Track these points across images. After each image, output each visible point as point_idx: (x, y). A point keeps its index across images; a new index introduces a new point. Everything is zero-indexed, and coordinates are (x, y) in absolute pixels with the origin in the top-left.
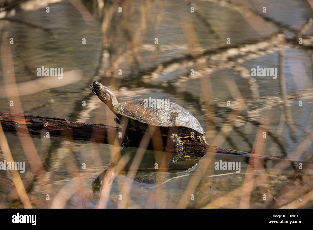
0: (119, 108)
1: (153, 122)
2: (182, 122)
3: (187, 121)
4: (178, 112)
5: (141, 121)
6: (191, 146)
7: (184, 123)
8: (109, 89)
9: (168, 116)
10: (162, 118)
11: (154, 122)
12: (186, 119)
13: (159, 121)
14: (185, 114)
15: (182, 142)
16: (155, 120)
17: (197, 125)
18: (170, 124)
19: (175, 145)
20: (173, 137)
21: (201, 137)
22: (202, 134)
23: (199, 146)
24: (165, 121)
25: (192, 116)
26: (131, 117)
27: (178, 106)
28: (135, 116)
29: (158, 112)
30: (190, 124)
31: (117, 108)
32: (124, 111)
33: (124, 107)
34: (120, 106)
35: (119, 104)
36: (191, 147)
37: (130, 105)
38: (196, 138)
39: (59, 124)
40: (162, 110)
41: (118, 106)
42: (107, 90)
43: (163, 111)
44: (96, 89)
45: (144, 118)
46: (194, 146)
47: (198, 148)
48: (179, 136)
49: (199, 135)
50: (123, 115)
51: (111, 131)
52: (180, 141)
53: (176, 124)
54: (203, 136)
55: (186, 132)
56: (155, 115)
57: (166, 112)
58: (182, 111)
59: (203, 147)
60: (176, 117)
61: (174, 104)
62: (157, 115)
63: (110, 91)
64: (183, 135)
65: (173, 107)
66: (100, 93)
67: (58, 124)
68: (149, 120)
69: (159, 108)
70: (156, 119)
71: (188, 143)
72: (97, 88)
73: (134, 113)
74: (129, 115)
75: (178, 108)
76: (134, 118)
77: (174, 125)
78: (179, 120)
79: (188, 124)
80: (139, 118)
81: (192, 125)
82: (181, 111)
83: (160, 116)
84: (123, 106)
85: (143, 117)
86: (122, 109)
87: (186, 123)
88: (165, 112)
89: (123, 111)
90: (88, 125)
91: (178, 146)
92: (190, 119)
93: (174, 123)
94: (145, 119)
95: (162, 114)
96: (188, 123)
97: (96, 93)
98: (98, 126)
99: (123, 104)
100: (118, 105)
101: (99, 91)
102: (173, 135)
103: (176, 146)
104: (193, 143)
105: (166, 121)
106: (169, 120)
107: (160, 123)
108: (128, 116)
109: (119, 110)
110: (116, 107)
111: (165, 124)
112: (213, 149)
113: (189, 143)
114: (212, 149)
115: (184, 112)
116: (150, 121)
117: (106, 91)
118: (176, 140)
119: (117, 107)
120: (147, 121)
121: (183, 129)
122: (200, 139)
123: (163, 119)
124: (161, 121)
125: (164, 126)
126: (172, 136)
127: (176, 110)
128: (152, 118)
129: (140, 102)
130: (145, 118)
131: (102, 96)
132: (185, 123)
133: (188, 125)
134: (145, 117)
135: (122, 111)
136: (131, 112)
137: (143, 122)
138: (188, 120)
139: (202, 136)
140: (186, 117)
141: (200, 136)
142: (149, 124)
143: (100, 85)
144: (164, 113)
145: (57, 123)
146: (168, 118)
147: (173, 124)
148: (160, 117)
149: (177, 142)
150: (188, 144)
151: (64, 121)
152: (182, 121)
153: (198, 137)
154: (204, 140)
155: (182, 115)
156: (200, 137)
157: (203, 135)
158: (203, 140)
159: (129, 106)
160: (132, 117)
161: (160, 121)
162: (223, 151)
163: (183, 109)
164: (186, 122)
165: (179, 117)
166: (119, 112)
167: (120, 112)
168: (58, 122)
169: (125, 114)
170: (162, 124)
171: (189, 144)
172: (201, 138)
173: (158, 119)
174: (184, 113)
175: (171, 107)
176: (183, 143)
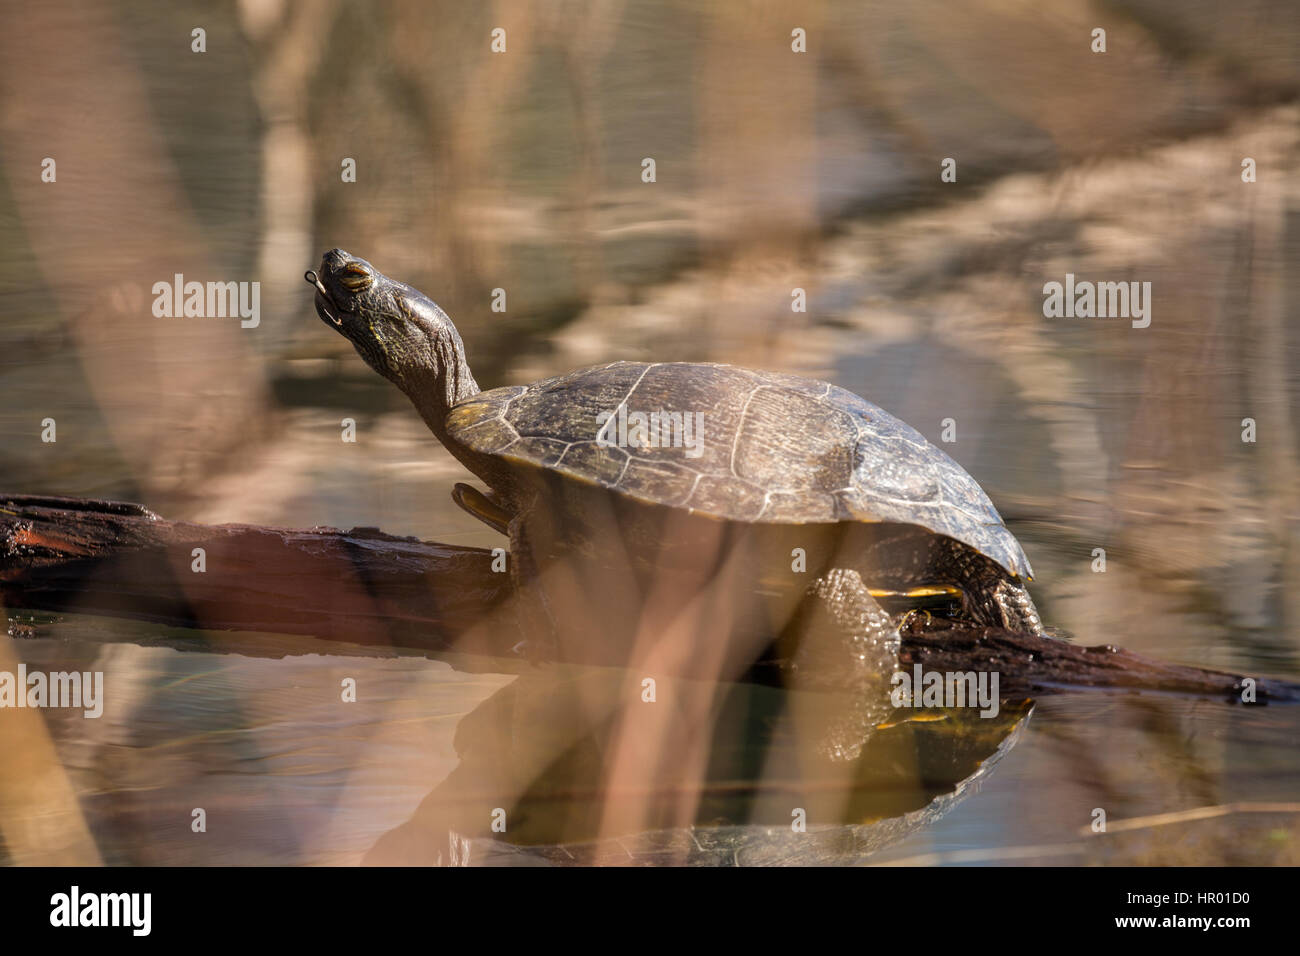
0: (485, 418)
1: (708, 500)
2: (891, 500)
3: (919, 492)
4: (861, 434)
5: (630, 492)
6: (946, 650)
7: (900, 502)
8: (426, 299)
9: (798, 462)
10: (763, 473)
11: (713, 496)
12: (914, 481)
13: (743, 492)
14: (906, 451)
15: (892, 623)
16: (718, 483)
17: (979, 518)
18: (815, 510)
19: (852, 641)
20: (834, 591)
21: (1010, 593)
22: (1013, 574)
23: (999, 650)
24: (781, 492)
25: (945, 466)
26: (567, 471)
27: (859, 403)
28: (590, 461)
29: (738, 434)
30: (937, 511)
31: (473, 419)
32: (522, 434)
33: (519, 410)
34: (495, 405)
35: (488, 394)
36: (948, 656)
37: (555, 396)
38: (979, 603)
39: (103, 537)
40: (758, 425)
41: (478, 405)
42: (413, 305)
43: (765, 430)
44: (339, 295)
45: (649, 474)
46: (970, 646)
47: (995, 657)
48: (870, 584)
49: (997, 584)
50: (518, 455)
51: (434, 569)
52: (881, 617)
53: (851, 510)
54: (1020, 588)
55: (915, 561)
56: (719, 452)
57: (784, 433)
58: (887, 431)
59: (1028, 652)
60: (849, 464)
61: (834, 391)
62: (727, 451)
63: (430, 306)
64: (894, 578)
65: (830, 408)
66: (367, 318)
67: (97, 536)
68: (683, 487)
69: (744, 413)
70: (727, 478)
71: (925, 628)
72: (350, 292)
73: (588, 445)
74: (555, 459)
75: (861, 415)
76: (588, 473)
77: (839, 513)
78: (871, 488)
79: (926, 508)
80: (618, 476)
81: (954, 519)
82: (880, 433)
83: (752, 457)
84: (515, 404)
85: (646, 464)
86: (504, 421)
87: (916, 506)
88: (782, 436)
89: (515, 432)
90: (288, 539)
91: (868, 646)
92: (939, 481)
93: (841, 503)
94: (657, 477)
95: (762, 451)
96: (927, 504)
97: (339, 323)
98: (347, 540)
99: (510, 396)
100: (480, 401)
101: (357, 309)
102: (833, 580)
103: (859, 652)
104: (959, 633)
105: (791, 492)
106: (806, 487)
107: (751, 503)
108: (548, 465)
109: (492, 430)
110: (465, 411)
111: (783, 505)
112: (1089, 665)
113: (937, 629)
114: (1085, 667)
115: (901, 438)
116: (688, 489)
117: (403, 309)
118: (858, 612)
119: (472, 414)
120: (669, 492)
121: (895, 540)
122: (1004, 605)
123: (771, 480)
124: (757, 493)
125: (777, 518)
126: (832, 585)
127: (844, 423)
128: (703, 472)
129: (621, 379)
130: (656, 471)
131: (378, 337)
132: (909, 503)
133: (926, 515)
134: (654, 466)
135: (505, 436)
136: (565, 439)
137: (645, 498)
138: (922, 483)
139: (1014, 589)
140: (915, 470)
141: (1003, 584)
142: (684, 511)
143: (366, 270)
144: (776, 443)
145: (88, 528)
146: (801, 475)
147: (835, 509)
148: (752, 465)
149: (865, 625)
150: (928, 636)
151: (134, 520)
152: (890, 492)
153: (990, 596)
154: (1028, 610)
155: (887, 455)
156: (1000, 597)
157: (1016, 581)
158: (1019, 612)
159: (551, 402)
160: (575, 466)
161: (751, 489)
162: (1159, 673)
163: (892, 421)
164: (913, 498)
165: (872, 466)
166: (491, 439)
167: (496, 439)
168: (97, 523)
169: (531, 451)
170: (764, 508)
171: (935, 636)
172: (1006, 600)
173: (736, 476)
174: (897, 441)
175: (817, 406)
176: (897, 634)
